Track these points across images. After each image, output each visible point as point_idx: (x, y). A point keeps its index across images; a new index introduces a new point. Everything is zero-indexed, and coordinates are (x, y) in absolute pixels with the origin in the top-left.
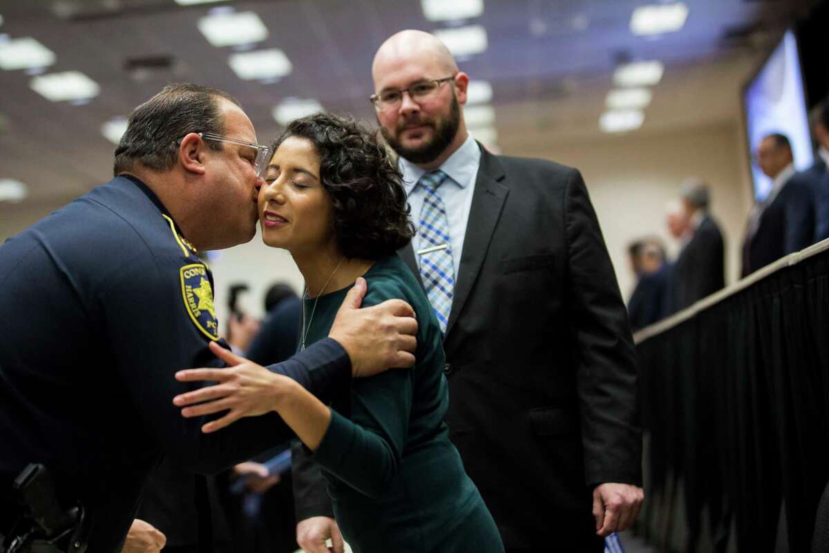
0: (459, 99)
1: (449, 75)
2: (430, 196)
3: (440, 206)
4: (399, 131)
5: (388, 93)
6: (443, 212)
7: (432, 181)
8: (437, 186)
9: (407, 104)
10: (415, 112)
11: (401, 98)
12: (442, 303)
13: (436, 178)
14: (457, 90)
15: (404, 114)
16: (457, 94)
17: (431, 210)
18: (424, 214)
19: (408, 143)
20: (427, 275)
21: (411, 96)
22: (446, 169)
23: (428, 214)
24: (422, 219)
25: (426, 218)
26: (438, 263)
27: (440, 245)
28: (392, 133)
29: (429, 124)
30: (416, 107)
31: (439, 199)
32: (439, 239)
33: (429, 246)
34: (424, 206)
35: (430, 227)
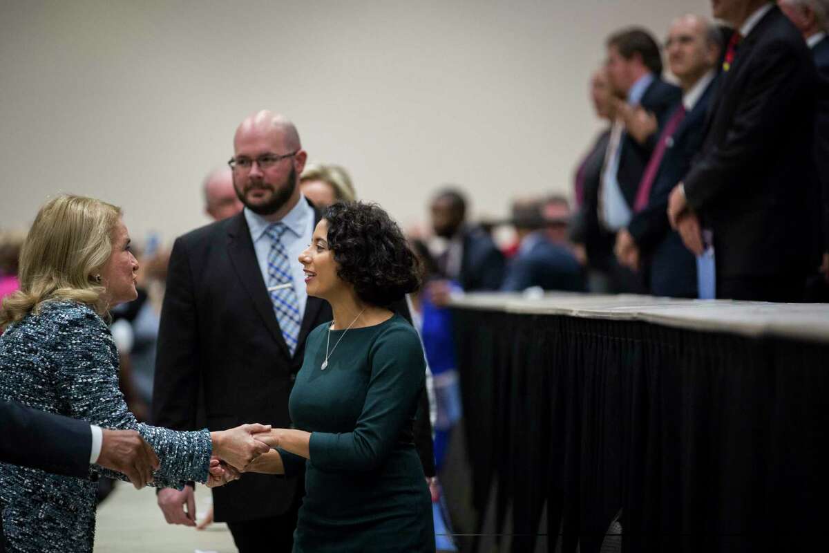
0: (298, 170)
1: (291, 152)
2: (276, 244)
3: (284, 252)
4: (247, 189)
5: (241, 159)
6: (286, 257)
7: (276, 230)
8: (280, 235)
9: (254, 170)
10: (259, 178)
11: (251, 165)
12: (293, 330)
13: (279, 229)
14: (296, 162)
15: (251, 178)
16: (296, 167)
17: (277, 255)
18: (271, 258)
19: (251, 199)
20: (279, 309)
21: (259, 165)
22: (286, 221)
23: (275, 259)
24: (270, 261)
25: (274, 261)
26: (286, 299)
27: (285, 283)
28: (241, 190)
29: (270, 187)
30: (261, 174)
31: (283, 247)
32: (285, 279)
33: (277, 284)
34: (271, 251)
35: (277, 269)
